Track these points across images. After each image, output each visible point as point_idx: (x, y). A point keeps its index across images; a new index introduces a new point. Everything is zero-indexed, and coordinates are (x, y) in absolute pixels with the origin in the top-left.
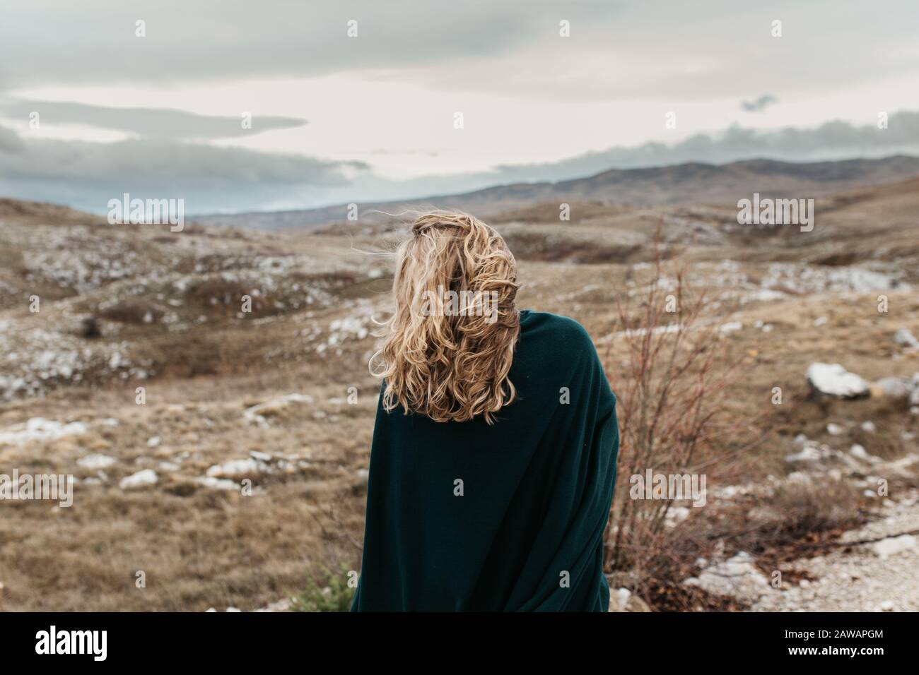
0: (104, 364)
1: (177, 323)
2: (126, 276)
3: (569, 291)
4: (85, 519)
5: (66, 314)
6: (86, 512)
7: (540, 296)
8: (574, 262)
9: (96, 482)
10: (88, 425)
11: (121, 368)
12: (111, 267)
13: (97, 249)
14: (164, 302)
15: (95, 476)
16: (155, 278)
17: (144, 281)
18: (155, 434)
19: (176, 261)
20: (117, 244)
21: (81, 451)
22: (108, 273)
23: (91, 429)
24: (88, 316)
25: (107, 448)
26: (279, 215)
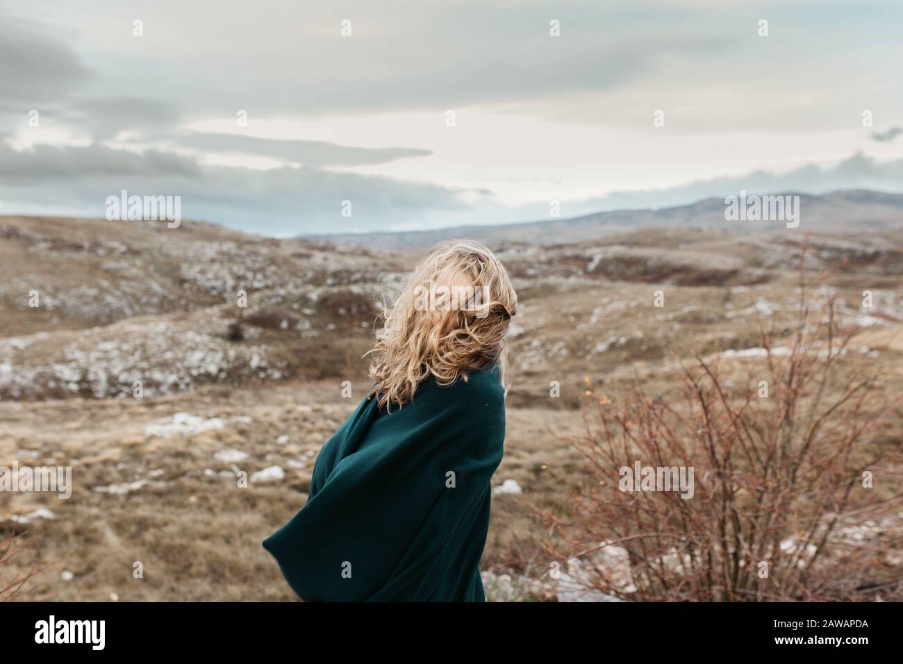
0: (246, 364)
1: (309, 330)
2: (267, 287)
3: (669, 311)
4: (217, 510)
5: (215, 319)
6: (220, 504)
7: (640, 315)
8: (673, 284)
9: (230, 475)
10: (226, 421)
11: (260, 369)
12: (254, 277)
13: (243, 263)
14: (299, 311)
15: (230, 470)
16: (291, 289)
17: (282, 292)
18: (284, 432)
19: (310, 275)
20: (260, 259)
21: (219, 445)
22: (251, 283)
23: (227, 426)
24: (233, 321)
25: (242, 444)
26: (402, 235)
